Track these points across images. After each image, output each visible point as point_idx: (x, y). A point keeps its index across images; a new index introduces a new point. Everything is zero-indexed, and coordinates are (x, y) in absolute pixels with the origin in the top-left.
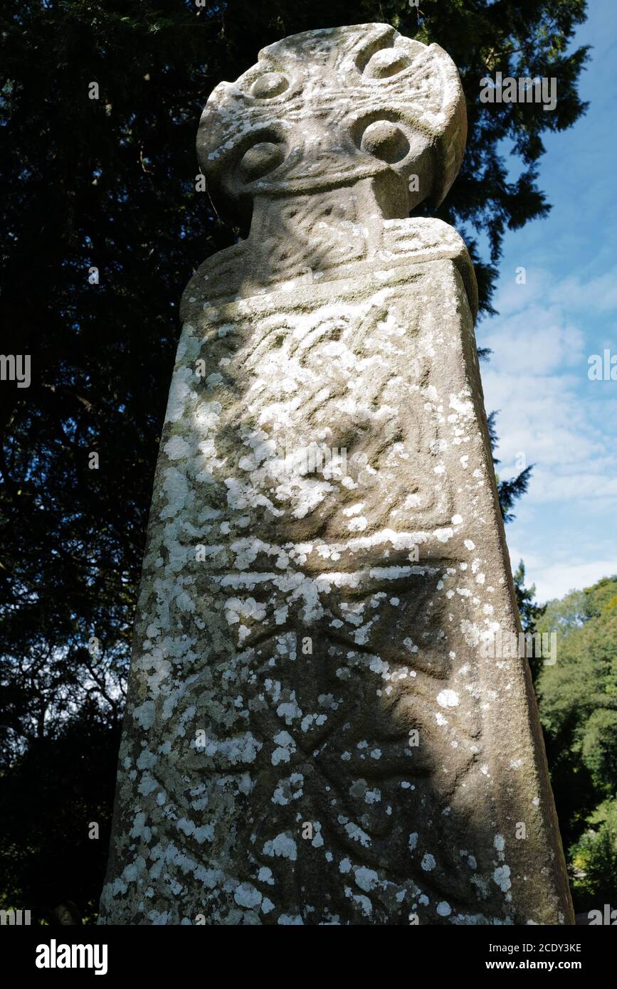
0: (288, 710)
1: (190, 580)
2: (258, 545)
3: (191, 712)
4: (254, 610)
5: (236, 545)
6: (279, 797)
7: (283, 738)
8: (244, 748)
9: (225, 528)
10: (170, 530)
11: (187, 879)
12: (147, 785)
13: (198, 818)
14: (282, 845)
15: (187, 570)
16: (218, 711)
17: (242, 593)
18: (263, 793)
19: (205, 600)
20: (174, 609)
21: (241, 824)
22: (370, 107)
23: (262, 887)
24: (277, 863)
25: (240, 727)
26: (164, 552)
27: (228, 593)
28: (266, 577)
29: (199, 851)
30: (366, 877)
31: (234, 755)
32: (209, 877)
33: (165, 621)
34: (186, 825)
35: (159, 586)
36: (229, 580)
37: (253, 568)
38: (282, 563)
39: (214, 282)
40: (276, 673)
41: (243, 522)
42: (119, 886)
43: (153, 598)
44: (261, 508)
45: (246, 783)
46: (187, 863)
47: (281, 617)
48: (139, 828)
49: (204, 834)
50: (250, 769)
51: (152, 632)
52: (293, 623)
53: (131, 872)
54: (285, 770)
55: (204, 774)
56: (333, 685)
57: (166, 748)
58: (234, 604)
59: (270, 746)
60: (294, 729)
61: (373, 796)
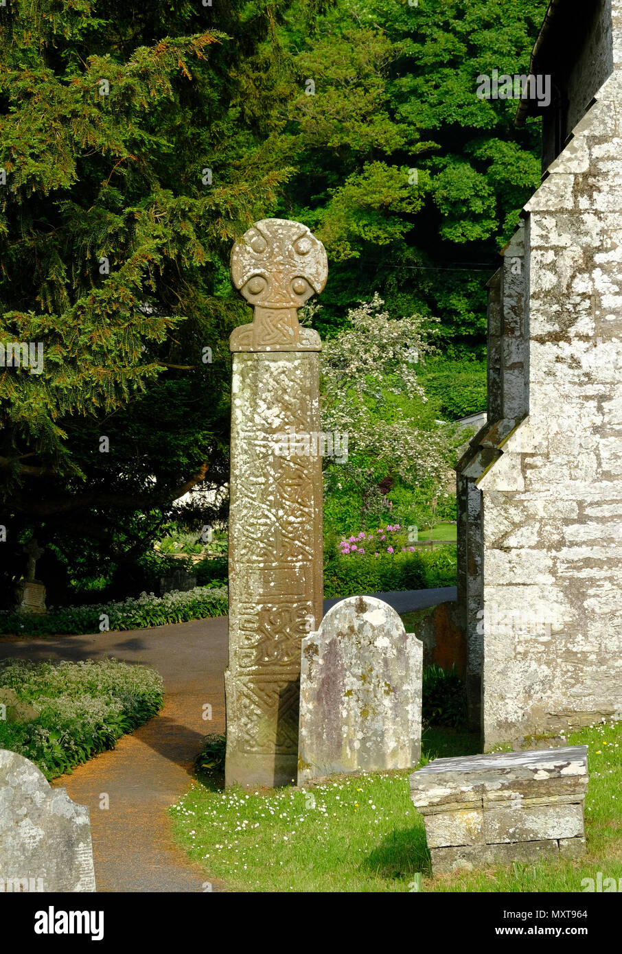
0: (272, 473)
1: (246, 441)
2: (263, 434)
3: (249, 472)
4: (263, 450)
5: (258, 433)
6: (270, 489)
7: (271, 478)
8: (262, 480)
9: (254, 428)
10: (239, 427)
11: (252, 504)
12: (239, 487)
13: (253, 493)
14: (271, 498)
15: (245, 438)
16: (256, 472)
17: (260, 446)
18: (266, 489)
19: (251, 447)
20: (242, 447)
21: (262, 494)
22: (296, 274)
23: (267, 505)
24: (269, 501)
25: (261, 476)
26: (238, 433)
27: (256, 445)
28: (265, 442)
29: (253, 499)
30: (288, 503)
31: (260, 482)
32: (256, 503)
33: (240, 451)
34: (250, 494)
35: (237, 442)
36: (256, 442)
37: (262, 440)
38: (270, 439)
39: (243, 339)
40: (269, 465)
41: (259, 427)
42: (235, 505)
43: (236, 444)
44: (263, 424)
45: (262, 487)
46: (251, 501)
47: (270, 452)
48: (238, 494)
49: (254, 496)
50: (264, 484)
51: (237, 453)
52: (273, 454)
53: (237, 503)
54: (271, 484)
55: (253, 485)
56: (281, 467)
57: (243, 479)
58: (257, 448)
59: (268, 480)
60: (273, 477)
61: (289, 489)
